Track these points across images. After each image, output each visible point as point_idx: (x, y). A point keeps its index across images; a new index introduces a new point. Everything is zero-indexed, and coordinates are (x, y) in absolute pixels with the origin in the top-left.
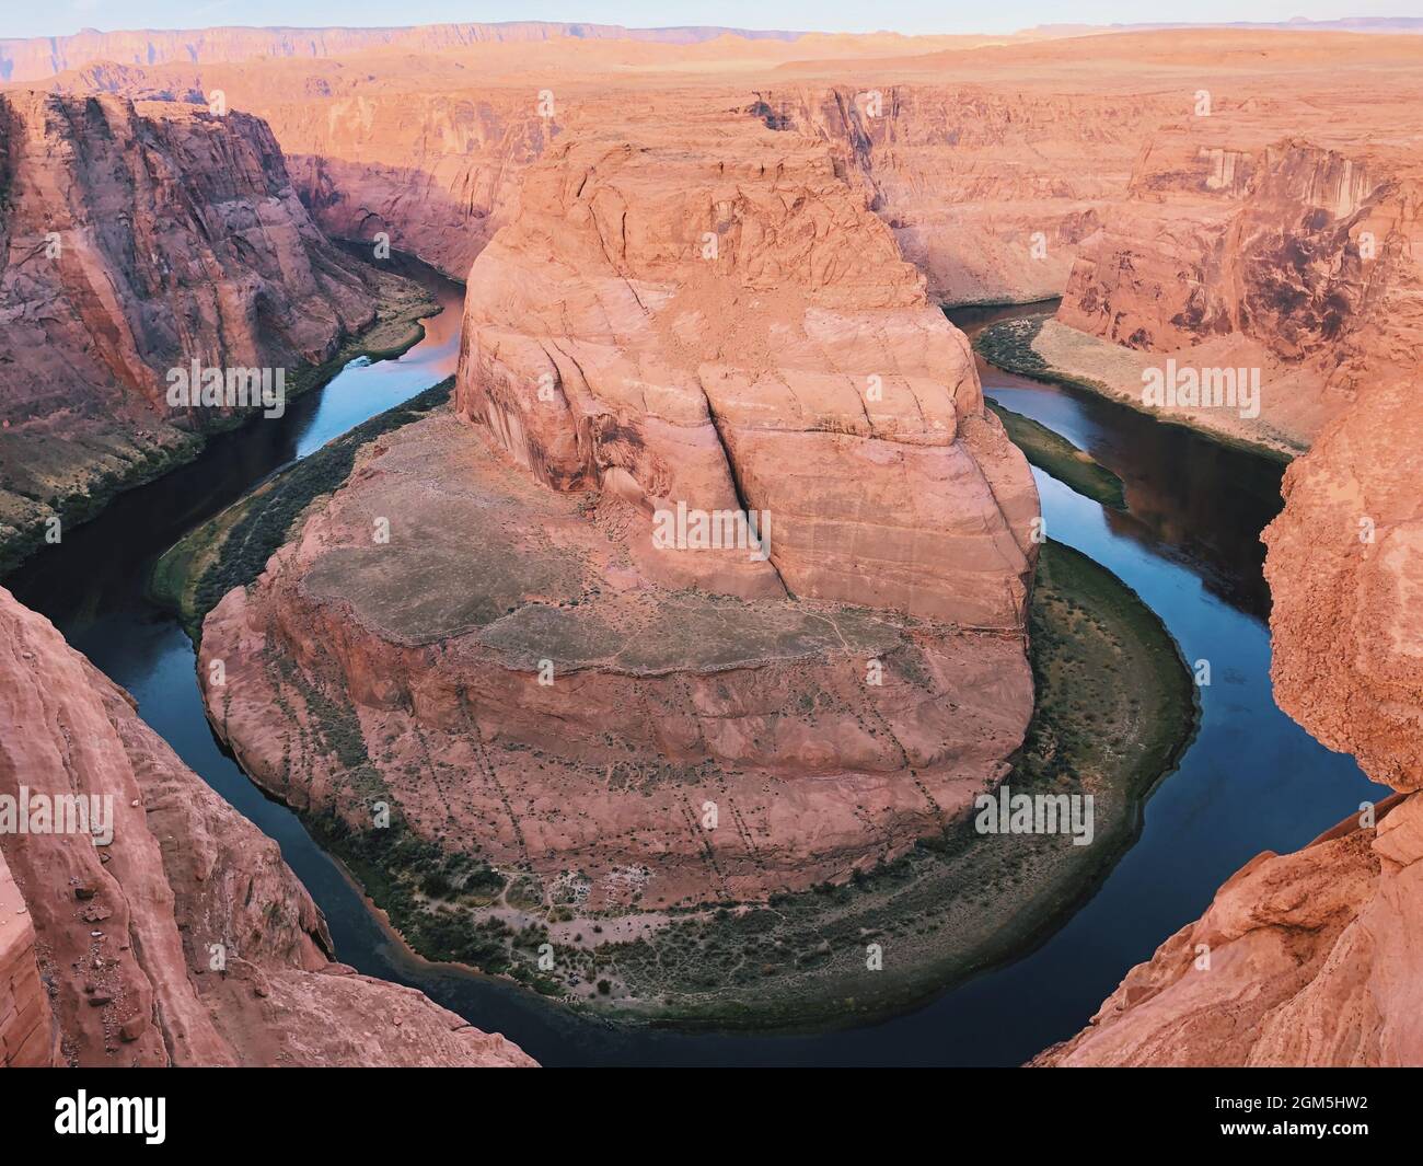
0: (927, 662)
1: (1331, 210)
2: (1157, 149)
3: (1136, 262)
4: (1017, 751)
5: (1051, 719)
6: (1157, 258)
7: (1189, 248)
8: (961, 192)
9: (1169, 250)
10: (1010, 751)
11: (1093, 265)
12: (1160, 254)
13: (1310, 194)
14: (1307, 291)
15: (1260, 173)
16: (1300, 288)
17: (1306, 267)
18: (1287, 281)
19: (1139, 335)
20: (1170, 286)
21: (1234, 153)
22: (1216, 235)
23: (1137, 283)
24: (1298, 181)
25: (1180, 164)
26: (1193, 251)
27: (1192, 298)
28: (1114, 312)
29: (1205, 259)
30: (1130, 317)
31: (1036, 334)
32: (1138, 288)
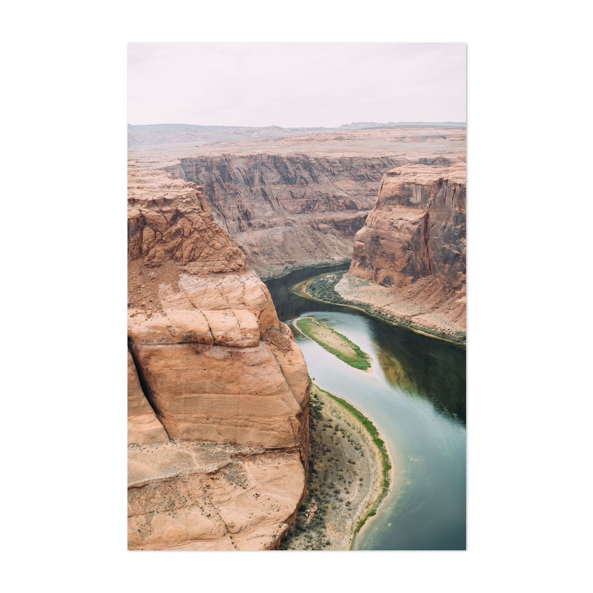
0: (246, 471)
1: (464, 212)
2: (386, 184)
3: (382, 242)
4: (291, 516)
5: (316, 495)
6: (391, 239)
7: (405, 234)
8: (299, 208)
9: (397, 235)
10: (287, 517)
11: (363, 244)
12: (392, 237)
13: (454, 205)
14: (459, 253)
15: (432, 195)
16: (456, 252)
17: (457, 241)
18: (450, 248)
19: (387, 279)
20: (398, 253)
21: (420, 186)
22: (416, 226)
23: (384, 252)
24: (448, 199)
25: (397, 192)
26: (407, 235)
27: (409, 259)
28: (375, 268)
29: (412, 239)
30: (382, 270)
31: (338, 282)
32: (384, 255)
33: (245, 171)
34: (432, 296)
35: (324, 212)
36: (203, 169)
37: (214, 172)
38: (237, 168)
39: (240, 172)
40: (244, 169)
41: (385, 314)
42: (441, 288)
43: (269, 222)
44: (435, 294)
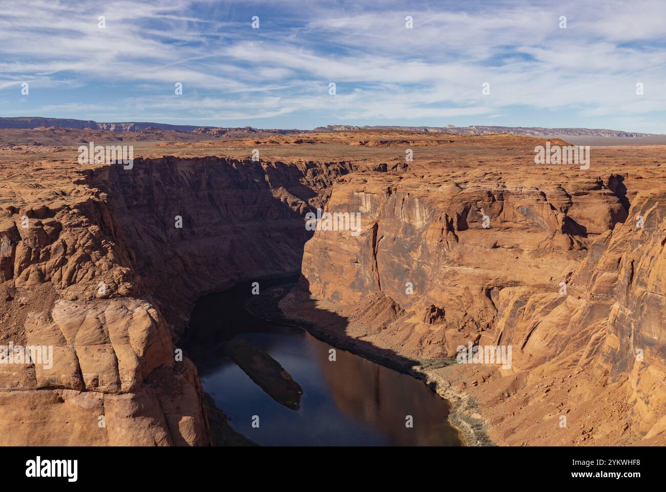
1: (413, 224)
2: (335, 191)
3: (331, 253)
6: (340, 251)
7: (354, 245)
8: (250, 215)
9: (345, 247)
11: (311, 255)
12: (341, 249)
13: (403, 216)
14: (409, 268)
15: (381, 204)
16: (406, 266)
17: (407, 255)
18: (399, 262)
19: (335, 295)
20: (347, 266)
21: (369, 194)
22: (364, 238)
23: (332, 265)
24: (398, 209)
25: (346, 201)
26: (355, 247)
27: (358, 273)
28: (323, 282)
29: (361, 251)
30: (331, 284)
31: (284, 296)
32: (332, 267)
33: (191, 174)
34: (380, 315)
35: (277, 219)
36: (141, 172)
37: (153, 175)
38: (182, 171)
39: (185, 175)
40: (189, 172)
41: (327, 335)
42: (390, 306)
43: (215, 230)
44: (383, 312)
